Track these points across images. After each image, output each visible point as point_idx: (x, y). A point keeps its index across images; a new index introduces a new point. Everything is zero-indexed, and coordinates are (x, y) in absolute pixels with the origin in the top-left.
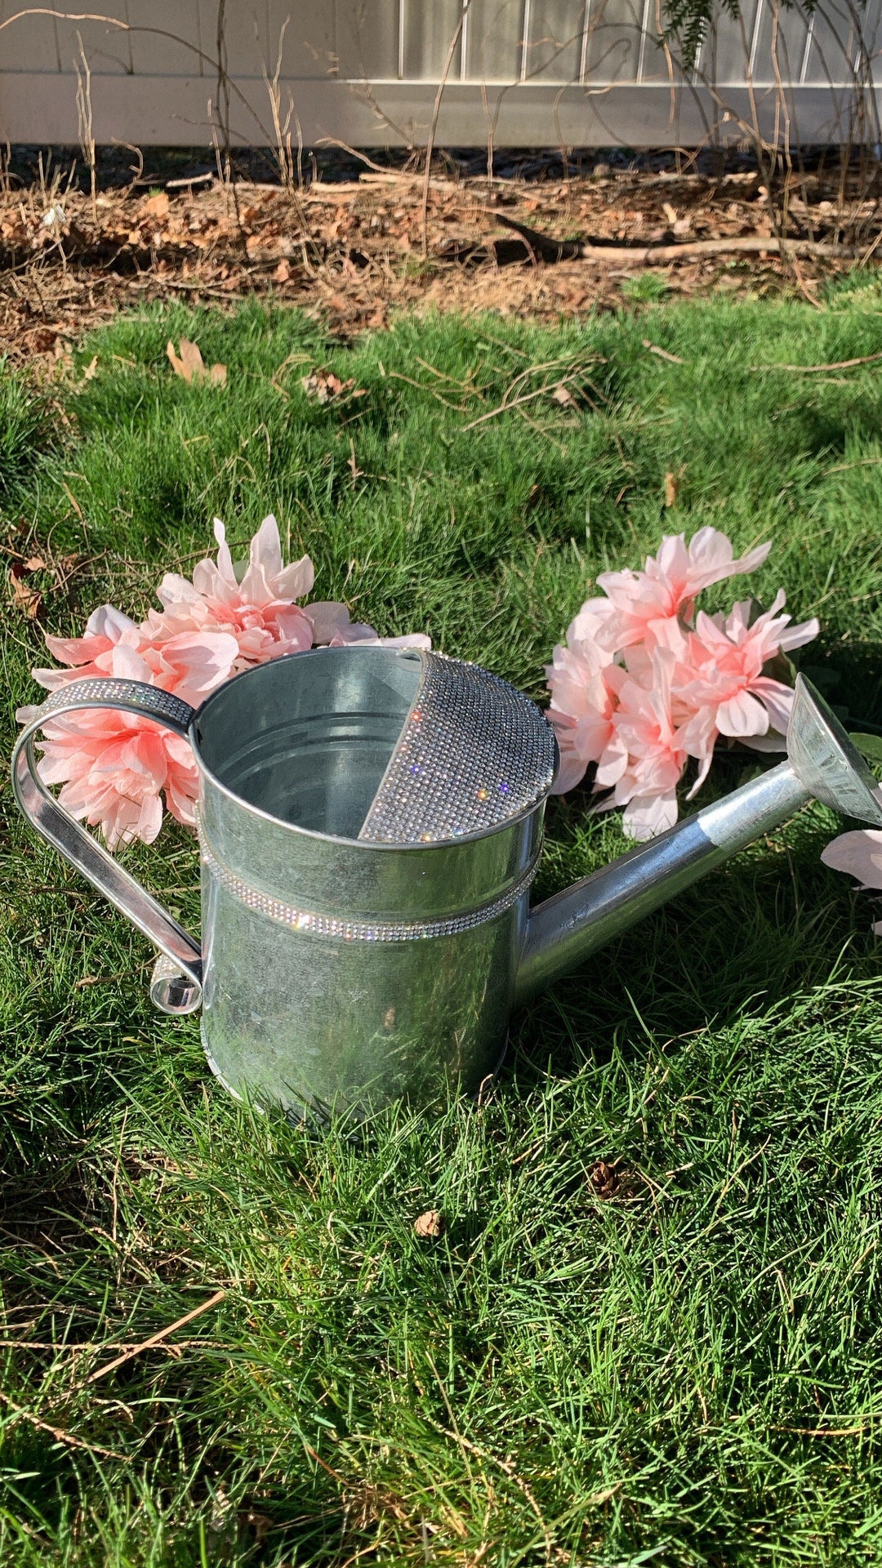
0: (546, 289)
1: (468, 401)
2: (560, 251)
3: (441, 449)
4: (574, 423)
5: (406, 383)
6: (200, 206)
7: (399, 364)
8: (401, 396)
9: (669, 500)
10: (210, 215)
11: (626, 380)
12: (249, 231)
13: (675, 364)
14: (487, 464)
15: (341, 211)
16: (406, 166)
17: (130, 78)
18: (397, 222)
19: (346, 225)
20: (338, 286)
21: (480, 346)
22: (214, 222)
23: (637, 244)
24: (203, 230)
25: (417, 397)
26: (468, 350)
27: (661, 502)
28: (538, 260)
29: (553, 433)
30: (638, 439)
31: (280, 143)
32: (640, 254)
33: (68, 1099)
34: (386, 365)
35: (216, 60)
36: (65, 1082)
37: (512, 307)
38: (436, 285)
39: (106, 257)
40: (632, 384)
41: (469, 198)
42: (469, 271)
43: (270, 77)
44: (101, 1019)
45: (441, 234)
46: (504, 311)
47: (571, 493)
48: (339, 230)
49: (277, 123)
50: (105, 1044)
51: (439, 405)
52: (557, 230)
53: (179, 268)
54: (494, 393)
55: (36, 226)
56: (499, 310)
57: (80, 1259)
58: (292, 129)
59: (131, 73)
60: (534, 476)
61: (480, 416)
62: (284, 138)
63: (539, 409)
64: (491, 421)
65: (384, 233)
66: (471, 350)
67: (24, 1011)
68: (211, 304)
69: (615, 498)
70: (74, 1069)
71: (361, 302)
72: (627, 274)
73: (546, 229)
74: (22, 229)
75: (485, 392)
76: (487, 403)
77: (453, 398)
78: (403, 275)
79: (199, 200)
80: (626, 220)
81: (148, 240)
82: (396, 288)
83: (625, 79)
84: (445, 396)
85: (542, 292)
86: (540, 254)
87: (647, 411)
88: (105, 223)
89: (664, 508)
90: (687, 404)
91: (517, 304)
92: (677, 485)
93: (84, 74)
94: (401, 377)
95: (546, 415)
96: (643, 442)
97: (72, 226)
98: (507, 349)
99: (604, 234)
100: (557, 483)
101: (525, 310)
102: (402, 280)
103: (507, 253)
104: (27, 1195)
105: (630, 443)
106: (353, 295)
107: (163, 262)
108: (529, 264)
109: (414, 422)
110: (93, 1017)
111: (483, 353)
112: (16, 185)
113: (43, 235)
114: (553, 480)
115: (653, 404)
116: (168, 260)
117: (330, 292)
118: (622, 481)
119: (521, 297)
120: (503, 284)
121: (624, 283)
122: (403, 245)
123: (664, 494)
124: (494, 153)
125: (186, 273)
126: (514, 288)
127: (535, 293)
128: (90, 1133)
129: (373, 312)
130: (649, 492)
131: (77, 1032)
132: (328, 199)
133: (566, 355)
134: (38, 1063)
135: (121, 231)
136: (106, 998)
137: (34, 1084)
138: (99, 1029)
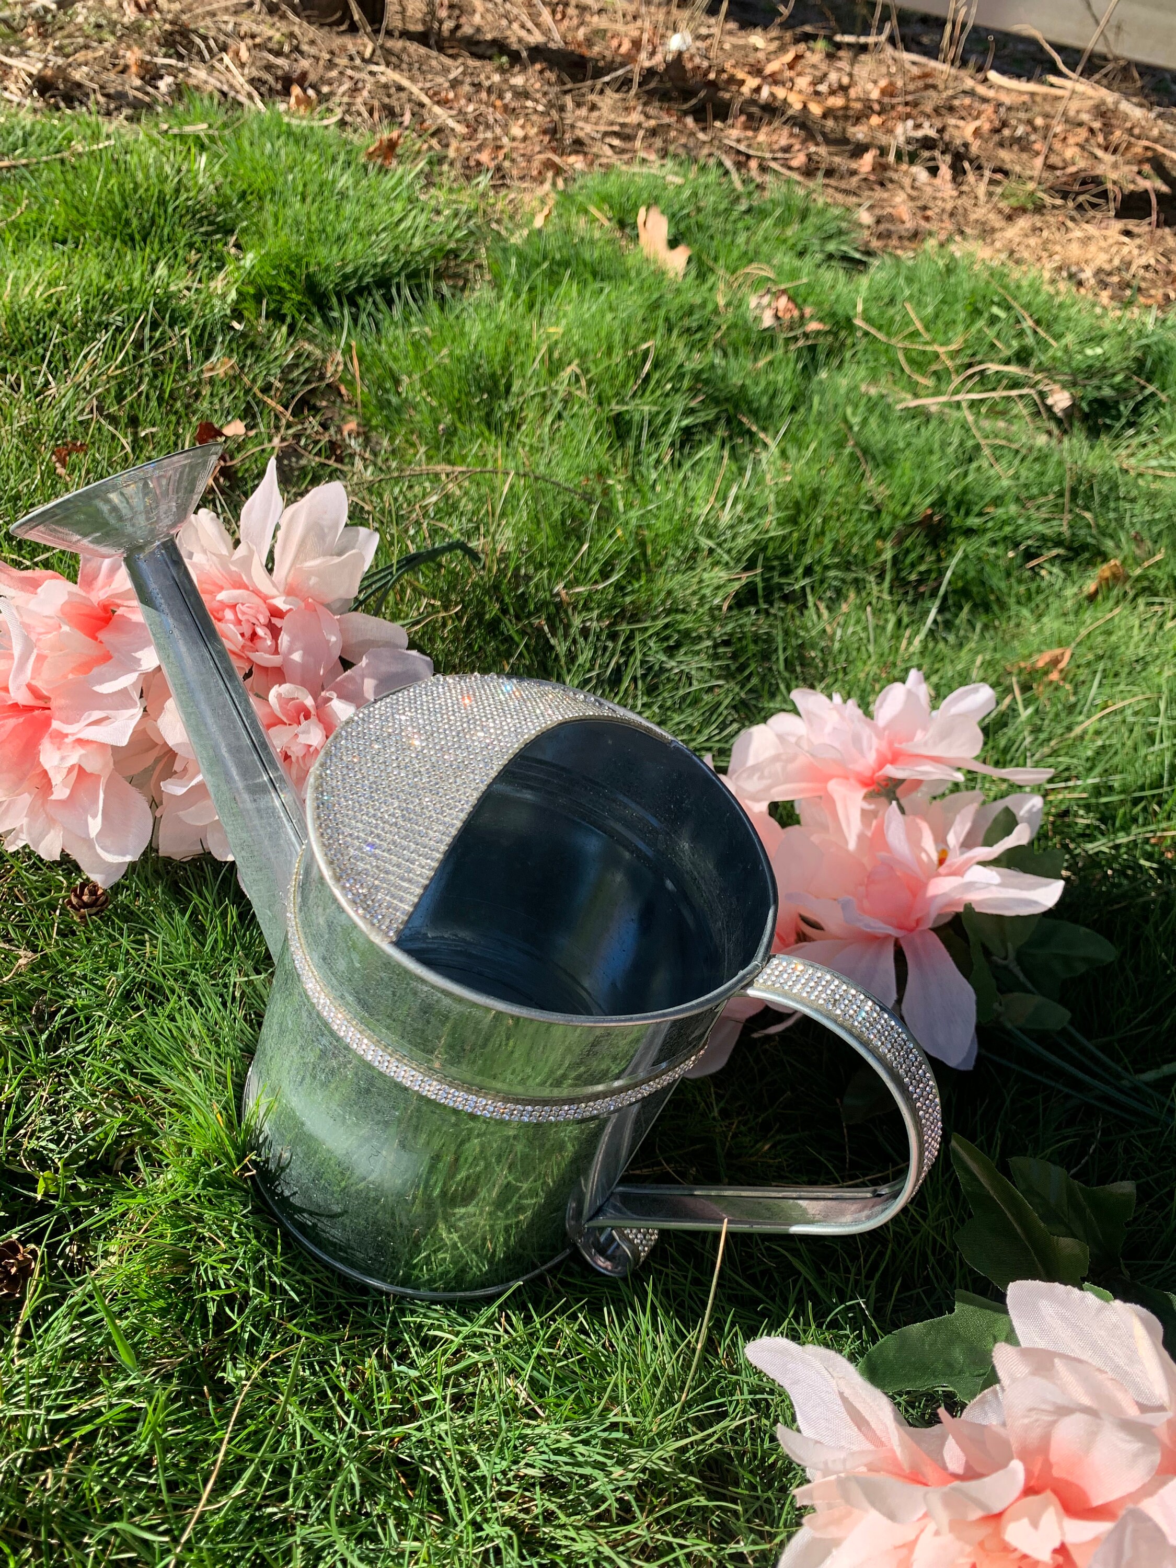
0: (1158, 261)
1: (933, 373)
3: (842, 426)
12: (877, 107)
16: (1097, 76)
19: (987, 128)
20: (914, 194)
21: (996, 310)
22: (845, 88)
26: (978, 312)
28: (1158, 224)
31: (950, 16)
37: (1098, 271)
38: (1026, 221)
42: (1072, 215)
46: (1088, 273)
47: (969, 532)
48: (977, 133)
53: (756, 130)
55: (655, 47)
56: (1082, 270)
58: (968, 3)
60: (932, 497)
62: (956, 11)
65: (1025, 148)
66: (982, 312)
68: (768, 178)
71: (927, 219)
78: (996, 200)
79: (852, 61)
82: (980, 212)
84: (909, 360)
85: (1146, 264)
86: (1162, 217)
98: (1028, 323)
100: (960, 514)
102: (990, 206)
106: (924, 209)
107: (743, 118)
108: (1149, 225)
111: (994, 319)
114: (957, 508)
116: (750, 117)
117: (900, 198)
119: (1118, 263)
125: (762, 137)
129: (934, 234)
135: (741, 75)
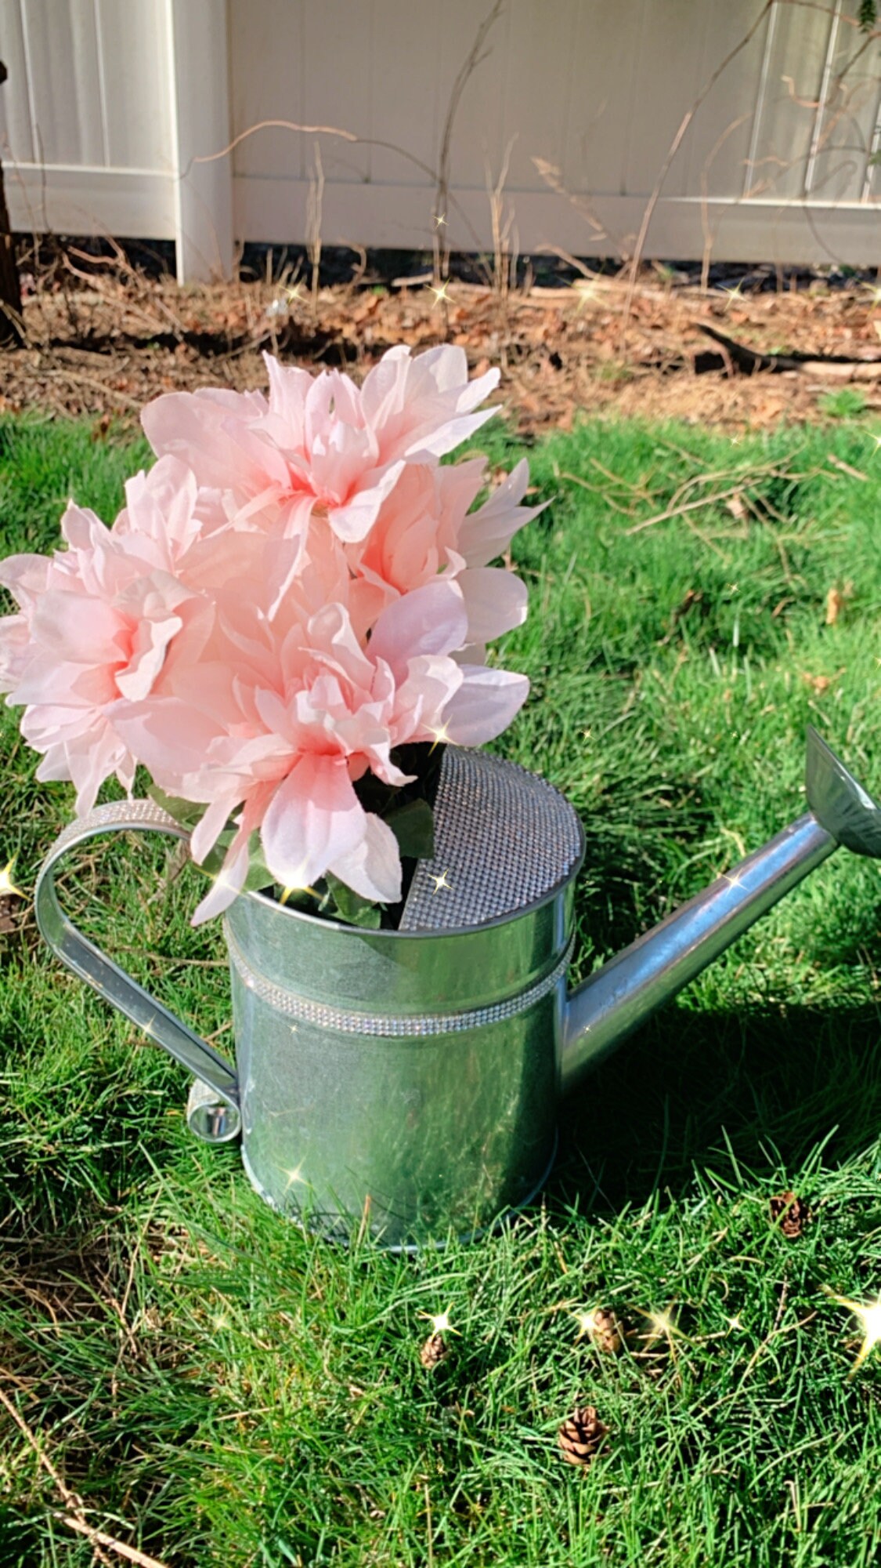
0: (740, 400)
1: (637, 505)
2: (758, 363)
3: (600, 551)
4: (742, 533)
5: (577, 485)
6: (417, 304)
7: (575, 466)
8: (571, 496)
9: (830, 617)
10: (424, 313)
11: (805, 494)
12: (457, 330)
13: (858, 481)
14: (644, 568)
15: (550, 315)
16: (621, 275)
17: (366, 187)
18: (604, 327)
19: (553, 330)
20: (533, 387)
21: (658, 452)
22: (426, 320)
23: (842, 360)
24: (416, 326)
25: (586, 498)
26: (645, 454)
27: (821, 620)
28: (735, 373)
29: (718, 541)
30: (807, 553)
31: (497, 249)
32: (846, 370)
33: (107, 1162)
34: (562, 465)
35: (438, 173)
36: (106, 1145)
37: (702, 415)
38: (629, 390)
39: (316, 349)
40: (811, 499)
41: (679, 309)
42: (664, 379)
43: (495, 187)
44: (152, 1086)
45: (644, 341)
46: (694, 419)
47: (728, 602)
48: (546, 333)
49: (496, 231)
50: (153, 1112)
51: (607, 507)
52: (761, 344)
54: (664, 497)
55: (259, 317)
56: (687, 418)
57: (88, 1330)
58: (510, 236)
59: (367, 181)
60: (690, 583)
61: (647, 518)
62: (501, 243)
63: (709, 516)
64: (658, 525)
65: (589, 338)
66: (649, 455)
67: (81, 1069)
69: (773, 609)
70: (116, 1134)
71: (552, 403)
72: (828, 389)
73: (751, 342)
74: (245, 319)
75: (656, 497)
76: (656, 507)
77: (624, 502)
78: (598, 379)
79: (416, 299)
80: (834, 336)
81: (360, 333)
82: (591, 391)
83: (851, 199)
84: (616, 499)
85: (736, 404)
86: (737, 366)
87: (823, 526)
88: (323, 316)
89: (823, 625)
90: (866, 523)
91: (708, 412)
92: (840, 602)
93: (317, 180)
94: (576, 479)
95: (712, 524)
96: (810, 558)
97: (291, 319)
98: (685, 456)
99: (810, 349)
100: (714, 591)
101: (716, 418)
102: (596, 385)
103: (705, 363)
104: (53, 1255)
105: (798, 558)
106: (545, 397)
107: (370, 355)
108: (725, 376)
109: (579, 522)
110: (146, 1082)
111: (660, 459)
112: (245, 278)
113: (263, 326)
114: (710, 587)
115: (829, 519)
117: (523, 393)
118: (784, 594)
119: (713, 406)
120: (697, 394)
121: (821, 397)
122: (606, 352)
123: (825, 611)
124: (712, 267)
126: (708, 397)
127: (729, 403)
128: (124, 1201)
129: (563, 413)
130: (810, 607)
131: (129, 1096)
132: (541, 304)
133: (745, 466)
134: (85, 1123)
135: (337, 325)
136: (162, 1066)
137: (78, 1144)
138: (149, 1096)
